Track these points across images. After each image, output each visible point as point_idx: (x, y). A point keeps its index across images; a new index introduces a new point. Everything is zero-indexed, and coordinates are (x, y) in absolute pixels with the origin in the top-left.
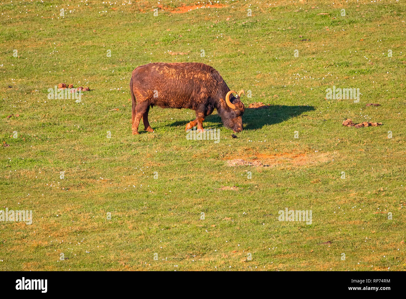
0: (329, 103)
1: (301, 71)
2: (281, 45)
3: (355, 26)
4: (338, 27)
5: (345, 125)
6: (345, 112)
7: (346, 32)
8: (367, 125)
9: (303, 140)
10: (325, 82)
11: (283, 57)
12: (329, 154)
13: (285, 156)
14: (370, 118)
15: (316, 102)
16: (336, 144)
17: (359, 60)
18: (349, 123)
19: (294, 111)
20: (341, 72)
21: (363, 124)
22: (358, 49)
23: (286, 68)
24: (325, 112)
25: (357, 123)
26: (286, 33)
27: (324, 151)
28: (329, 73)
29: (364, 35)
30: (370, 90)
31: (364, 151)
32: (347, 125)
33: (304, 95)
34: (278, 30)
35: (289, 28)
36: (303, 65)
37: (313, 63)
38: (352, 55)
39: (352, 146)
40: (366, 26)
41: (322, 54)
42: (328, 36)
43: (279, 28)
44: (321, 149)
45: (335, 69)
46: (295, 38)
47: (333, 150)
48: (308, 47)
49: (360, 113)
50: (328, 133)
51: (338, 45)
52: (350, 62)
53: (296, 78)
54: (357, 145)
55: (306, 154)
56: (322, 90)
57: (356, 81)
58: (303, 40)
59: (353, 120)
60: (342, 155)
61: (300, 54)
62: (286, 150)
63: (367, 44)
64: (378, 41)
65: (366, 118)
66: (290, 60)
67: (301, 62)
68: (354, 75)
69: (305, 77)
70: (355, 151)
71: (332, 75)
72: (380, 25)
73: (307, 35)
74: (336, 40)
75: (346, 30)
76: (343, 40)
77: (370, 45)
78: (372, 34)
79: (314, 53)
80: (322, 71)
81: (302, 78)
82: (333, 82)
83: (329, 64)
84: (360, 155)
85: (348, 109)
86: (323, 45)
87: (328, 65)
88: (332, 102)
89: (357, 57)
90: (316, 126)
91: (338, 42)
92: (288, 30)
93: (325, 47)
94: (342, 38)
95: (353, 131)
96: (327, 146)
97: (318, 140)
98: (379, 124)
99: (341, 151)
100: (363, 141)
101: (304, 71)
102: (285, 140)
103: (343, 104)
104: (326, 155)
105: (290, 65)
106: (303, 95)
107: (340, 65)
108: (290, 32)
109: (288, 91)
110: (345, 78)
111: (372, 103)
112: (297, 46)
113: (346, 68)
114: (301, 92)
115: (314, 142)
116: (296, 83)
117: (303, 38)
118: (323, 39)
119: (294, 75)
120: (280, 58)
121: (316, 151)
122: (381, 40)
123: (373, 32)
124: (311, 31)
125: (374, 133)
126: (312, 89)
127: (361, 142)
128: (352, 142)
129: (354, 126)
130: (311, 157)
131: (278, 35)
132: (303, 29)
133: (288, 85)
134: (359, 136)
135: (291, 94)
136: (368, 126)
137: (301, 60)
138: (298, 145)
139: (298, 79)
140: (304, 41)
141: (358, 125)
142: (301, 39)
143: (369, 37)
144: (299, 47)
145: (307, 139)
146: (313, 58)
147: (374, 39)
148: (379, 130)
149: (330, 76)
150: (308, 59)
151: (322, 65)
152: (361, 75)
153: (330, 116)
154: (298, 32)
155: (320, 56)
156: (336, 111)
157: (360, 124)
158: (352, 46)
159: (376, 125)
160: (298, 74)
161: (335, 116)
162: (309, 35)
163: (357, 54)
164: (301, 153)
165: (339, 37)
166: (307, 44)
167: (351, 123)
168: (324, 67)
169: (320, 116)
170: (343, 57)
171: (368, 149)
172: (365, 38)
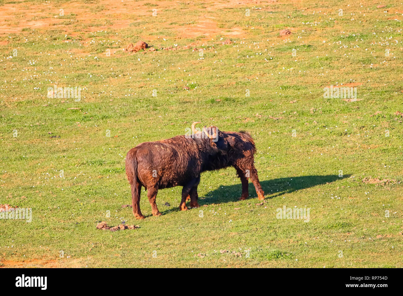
0: (82, 204)
1: (51, 170)
2: (28, 142)
3: (109, 122)
4: (91, 122)
5: (99, 228)
6: (98, 214)
7: (99, 128)
8: (123, 228)
9: (54, 245)
10: (77, 182)
11: (31, 155)
12: (83, 260)
13: (35, 262)
14: (126, 221)
15: (68, 204)
16: (90, 249)
17: (114, 158)
18: (103, 226)
19: (44, 213)
20: (94, 171)
21: (119, 227)
22: (112, 146)
23: (34, 167)
24: (77, 214)
25: (112, 226)
26: (34, 129)
27: (77, 256)
28: (81, 173)
29: (119, 132)
30: (125, 191)
31: (120, 256)
32: (101, 229)
33: (55, 196)
34: (25, 127)
35: (38, 124)
36: (52, 164)
37: (63, 162)
38: (105, 153)
39: (107, 250)
40: (121, 121)
41: (73, 151)
42: (79, 132)
43: (26, 124)
44: (73, 255)
45: (88, 168)
46: (44, 134)
47: (87, 256)
48: (57, 145)
49: (116, 215)
50: (81, 237)
51: (90, 142)
52: (104, 160)
53: (46, 178)
54: (113, 250)
55: (57, 260)
56: (74, 191)
57: (111, 181)
58: (52, 137)
59: (107, 223)
60: (97, 261)
61: (49, 152)
62: (35, 255)
63: (122, 141)
64: (133, 138)
65: (122, 221)
66: (38, 158)
67: (51, 161)
68: (108, 174)
69: (55, 176)
70: (110, 256)
71: (84, 174)
72: (135, 121)
73: (57, 131)
74: (88, 136)
75: (98, 126)
76: (96, 137)
77: (125, 142)
78: (126, 130)
79: (65, 151)
80: (74, 170)
81: (52, 178)
82: (85, 182)
83: (81, 163)
84: (115, 261)
85: (102, 211)
86: (75, 142)
87: (79, 163)
88: (85, 203)
89: (112, 155)
90: (68, 229)
91: (90, 138)
92: (36, 126)
93: (76, 144)
94: (95, 134)
95: (107, 234)
96: (80, 251)
97: (70, 245)
98: (136, 226)
99: (95, 256)
100: (118, 246)
101: (54, 170)
102: (34, 245)
103: (97, 205)
104: (79, 260)
105: (39, 164)
106: (53, 196)
107: (93, 164)
108: (38, 128)
109: (37, 191)
110: (99, 177)
111: (128, 204)
112: (46, 143)
113: (99, 167)
114: (51, 193)
115: (66, 247)
116: (45, 183)
117: (52, 135)
118: (74, 136)
119: (43, 174)
120: (27, 156)
121: (68, 257)
122: (136, 137)
123: (128, 128)
124: (61, 127)
125: (130, 236)
126: (63, 189)
127: (117, 246)
128: (108, 246)
129: (109, 229)
130: (62, 263)
131: (25, 131)
132: (52, 125)
133: (37, 185)
134: (114, 239)
135: (40, 195)
136: (125, 229)
137: (50, 158)
138: (48, 251)
139: (48, 179)
140: (54, 138)
141: (114, 229)
142: (51, 136)
143: (124, 133)
144: (48, 145)
145: (59, 244)
146: (64, 157)
147: (129, 135)
148: (136, 233)
149: (82, 175)
150: (59, 157)
151: (73, 164)
152: (116, 174)
153: (83, 219)
154: (47, 128)
155: (71, 154)
156: (89, 213)
157: (115, 227)
158: (105, 143)
159: (133, 228)
160: (48, 174)
161: (89, 219)
162: (59, 131)
163: (111, 151)
164: (51, 259)
165: (91, 134)
166: (56, 141)
167: (106, 226)
168: (76, 166)
169: (72, 219)
170: (96, 155)
171: (124, 254)
172: (120, 134)
